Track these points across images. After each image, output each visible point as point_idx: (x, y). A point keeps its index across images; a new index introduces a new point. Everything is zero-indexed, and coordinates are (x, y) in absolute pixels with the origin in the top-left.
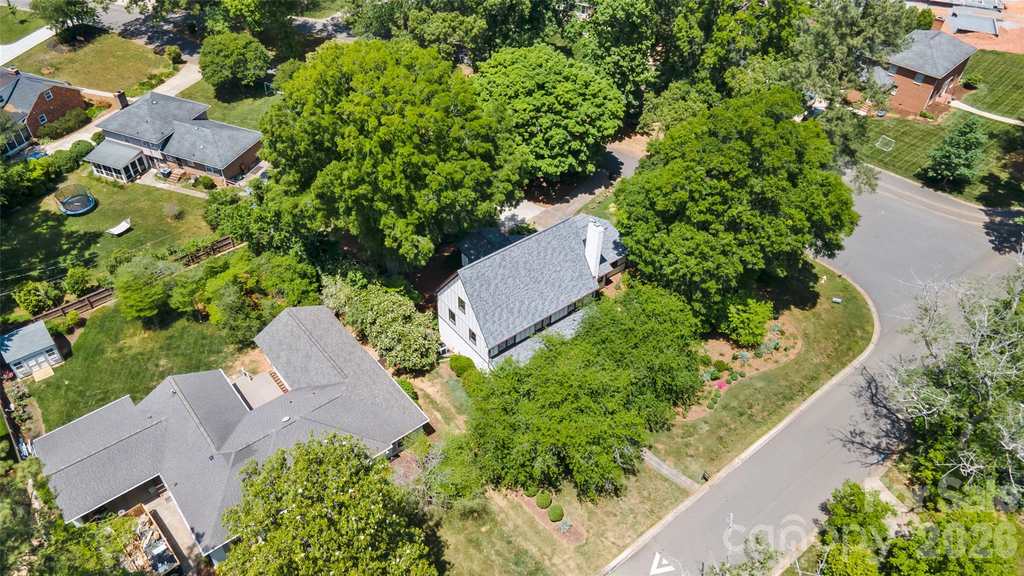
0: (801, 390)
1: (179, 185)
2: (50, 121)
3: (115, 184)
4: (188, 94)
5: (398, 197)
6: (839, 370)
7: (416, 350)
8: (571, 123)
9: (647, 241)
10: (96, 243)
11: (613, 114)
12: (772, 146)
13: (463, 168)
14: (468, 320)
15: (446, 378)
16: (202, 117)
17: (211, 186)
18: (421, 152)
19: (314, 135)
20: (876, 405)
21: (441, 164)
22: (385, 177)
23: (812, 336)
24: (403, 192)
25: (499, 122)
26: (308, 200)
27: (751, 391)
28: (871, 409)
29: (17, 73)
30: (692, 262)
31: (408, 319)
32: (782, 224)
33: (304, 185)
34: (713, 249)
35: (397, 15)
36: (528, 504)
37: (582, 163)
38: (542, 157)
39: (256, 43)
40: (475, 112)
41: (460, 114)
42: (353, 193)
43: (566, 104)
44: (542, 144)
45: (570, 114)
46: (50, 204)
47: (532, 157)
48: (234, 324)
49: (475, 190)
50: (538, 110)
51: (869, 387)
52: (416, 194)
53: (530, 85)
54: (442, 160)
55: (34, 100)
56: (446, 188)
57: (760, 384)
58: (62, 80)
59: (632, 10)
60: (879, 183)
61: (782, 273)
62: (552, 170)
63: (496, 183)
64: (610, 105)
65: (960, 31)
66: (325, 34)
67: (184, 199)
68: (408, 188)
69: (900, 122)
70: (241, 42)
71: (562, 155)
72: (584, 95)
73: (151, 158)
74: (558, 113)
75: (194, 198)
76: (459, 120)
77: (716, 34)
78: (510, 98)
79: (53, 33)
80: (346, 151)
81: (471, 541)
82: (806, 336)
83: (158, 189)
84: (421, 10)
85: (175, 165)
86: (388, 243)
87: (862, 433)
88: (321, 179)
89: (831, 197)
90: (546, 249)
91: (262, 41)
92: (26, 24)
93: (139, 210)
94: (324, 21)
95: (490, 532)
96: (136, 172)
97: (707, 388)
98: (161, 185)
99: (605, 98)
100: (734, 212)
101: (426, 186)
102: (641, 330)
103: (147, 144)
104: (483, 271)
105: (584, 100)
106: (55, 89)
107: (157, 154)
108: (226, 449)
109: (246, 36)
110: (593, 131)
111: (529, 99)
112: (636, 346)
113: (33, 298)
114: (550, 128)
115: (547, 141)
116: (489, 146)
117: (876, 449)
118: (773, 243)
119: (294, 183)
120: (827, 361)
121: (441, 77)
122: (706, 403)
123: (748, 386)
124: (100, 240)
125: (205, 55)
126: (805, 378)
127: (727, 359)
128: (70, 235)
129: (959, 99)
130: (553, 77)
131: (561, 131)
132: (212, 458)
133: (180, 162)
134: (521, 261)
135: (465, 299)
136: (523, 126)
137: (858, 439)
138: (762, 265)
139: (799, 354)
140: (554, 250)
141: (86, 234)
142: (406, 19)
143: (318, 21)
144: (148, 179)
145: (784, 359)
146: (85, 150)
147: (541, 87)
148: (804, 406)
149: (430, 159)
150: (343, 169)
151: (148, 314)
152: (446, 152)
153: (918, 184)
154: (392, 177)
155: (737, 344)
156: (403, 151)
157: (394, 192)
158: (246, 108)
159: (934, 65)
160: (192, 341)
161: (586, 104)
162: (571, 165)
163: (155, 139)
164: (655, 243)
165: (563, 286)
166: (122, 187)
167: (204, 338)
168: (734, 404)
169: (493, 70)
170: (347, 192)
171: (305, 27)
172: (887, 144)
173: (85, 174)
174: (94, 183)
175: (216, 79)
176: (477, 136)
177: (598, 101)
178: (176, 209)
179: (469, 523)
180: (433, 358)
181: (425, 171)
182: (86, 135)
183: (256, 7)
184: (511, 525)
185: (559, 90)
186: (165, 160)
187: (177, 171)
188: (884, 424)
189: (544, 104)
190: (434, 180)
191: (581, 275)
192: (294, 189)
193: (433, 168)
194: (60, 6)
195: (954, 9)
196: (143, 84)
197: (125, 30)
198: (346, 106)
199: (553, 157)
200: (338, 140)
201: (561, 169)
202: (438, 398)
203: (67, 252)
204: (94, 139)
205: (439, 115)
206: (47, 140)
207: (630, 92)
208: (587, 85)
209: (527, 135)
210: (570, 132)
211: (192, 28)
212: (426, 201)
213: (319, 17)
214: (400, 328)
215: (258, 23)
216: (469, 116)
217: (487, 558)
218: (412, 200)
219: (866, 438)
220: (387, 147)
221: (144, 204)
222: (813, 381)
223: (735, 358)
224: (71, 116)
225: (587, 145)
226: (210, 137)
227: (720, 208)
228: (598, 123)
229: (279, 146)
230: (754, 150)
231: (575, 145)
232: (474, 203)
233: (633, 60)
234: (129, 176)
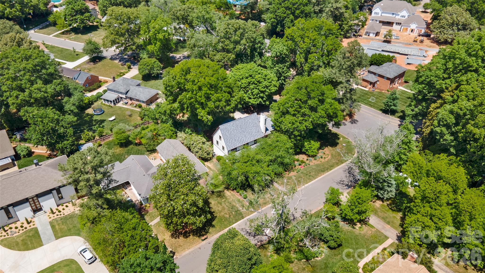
0: (327, 169)
1: (130, 106)
2: (89, 86)
3: (109, 106)
4: (134, 78)
5: (202, 103)
6: (340, 164)
7: (206, 152)
8: (260, 88)
9: (277, 119)
10: (104, 123)
11: (274, 85)
12: (313, 91)
13: (222, 96)
14: (222, 143)
15: (215, 162)
16: (139, 85)
17: (140, 107)
18: (210, 90)
19: (179, 85)
20: (350, 174)
21: (215, 94)
22: (199, 97)
23: (334, 155)
24: (204, 102)
25: (235, 84)
26: (176, 105)
27: (311, 169)
28: (348, 175)
29: (80, 70)
30: (290, 125)
31: (204, 143)
32: (317, 115)
33: (174, 101)
34: (296, 121)
35: (206, 53)
36: (237, 195)
37: (264, 101)
38: (251, 98)
39: (157, 62)
40: (226, 80)
41: (222, 80)
42: (190, 101)
43: (258, 81)
44: (251, 94)
45: (260, 85)
46: (90, 111)
47: (247, 98)
48: (150, 144)
49: (225, 102)
50: (249, 83)
51: (349, 169)
52: (208, 103)
53: (247, 75)
54: (216, 93)
55: (85, 79)
56: (217, 101)
57: (314, 167)
58: (92, 73)
59: (282, 52)
60: (362, 109)
61: (320, 131)
62: (254, 103)
63: (232, 101)
64: (273, 82)
65: (408, 64)
66: (180, 60)
67: (132, 111)
68: (205, 101)
69: (379, 92)
70: (153, 62)
71: (257, 98)
72: (265, 79)
73: (122, 98)
74: (256, 84)
75: (135, 110)
76: (221, 82)
77: (309, 60)
78: (241, 79)
79: (89, 58)
80: (188, 89)
81: (219, 203)
82: (332, 155)
83: (123, 108)
84: (213, 52)
85: (130, 100)
86: (199, 117)
87: (343, 181)
88: (180, 97)
89: (332, 107)
90: (247, 122)
91: (159, 61)
92: (78, 56)
93: (117, 114)
94: (180, 55)
95: (225, 201)
96: (116, 102)
97: (297, 168)
98: (125, 106)
99: (272, 80)
100: (303, 111)
101: (211, 100)
102: (274, 145)
103: (121, 93)
104: (227, 127)
105: (265, 81)
106: (92, 76)
107: (124, 96)
108: (148, 173)
109: (154, 60)
110: (267, 90)
111: (247, 79)
112: (272, 150)
113: (87, 137)
114: (253, 89)
115: (252, 93)
116: (230, 90)
117: (347, 185)
118: (314, 120)
119: (172, 100)
120: (338, 162)
121: (217, 70)
122: (296, 171)
123: (310, 167)
124: (105, 122)
125: (140, 65)
126: (330, 166)
127: (305, 160)
128: (95, 120)
129: (401, 86)
130: (255, 73)
131: (257, 90)
132: (144, 175)
133: (131, 99)
134: (239, 125)
135: (221, 136)
136: (244, 88)
137: (342, 182)
138: (312, 127)
139: (328, 160)
140: (250, 123)
141: (100, 120)
142: (209, 54)
143: (177, 56)
144: (120, 104)
145: (324, 161)
146: (100, 95)
147: (251, 76)
148: (327, 174)
149: (212, 92)
150: (187, 94)
151: (122, 141)
152: (217, 91)
153: (381, 112)
154: (201, 97)
155: (309, 156)
156: (205, 89)
157: (202, 101)
158: (153, 83)
159: (390, 74)
160: (135, 151)
161: (265, 82)
162: (260, 101)
163: (124, 91)
164: (280, 120)
165: (252, 134)
166: (111, 107)
167: (139, 150)
168: (305, 172)
169: (236, 71)
170: (188, 101)
171: (173, 57)
172: (373, 100)
173: (100, 103)
174: (103, 105)
175: (143, 74)
176: (226, 87)
177: (270, 81)
178: (130, 113)
179: (219, 198)
180: (211, 156)
181: (211, 96)
182: (100, 90)
183: (159, 50)
184: (231, 199)
185: (257, 77)
186: (126, 99)
187: (130, 102)
188: (351, 179)
189: (251, 81)
190: (213, 98)
191: (258, 131)
192: (171, 102)
193: (213, 95)
194: (92, 49)
195: (408, 56)
196: (118, 75)
197: (112, 58)
198: (188, 77)
199: (254, 99)
200: (186, 86)
201: (257, 102)
202: (212, 168)
203: (95, 125)
204: (103, 92)
205: (216, 80)
206: (87, 92)
207: (283, 79)
208: (266, 76)
209: (246, 91)
210: (260, 91)
211: (134, 57)
212: (211, 104)
213: (178, 54)
214: (201, 145)
215: (158, 55)
216: (224, 81)
217: (223, 207)
218: (207, 104)
219: (344, 182)
220: (200, 89)
221: (119, 112)
222: (332, 167)
223: (307, 160)
224: (96, 85)
225: (266, 95)
226: (142, 91)
227: (299, 110)
228: (269, 88)
229: (168, 88)
230: (308, 92)
231: (262, 95)
232: (225, 106)
233: (283, 69)
234: (114, 104)
